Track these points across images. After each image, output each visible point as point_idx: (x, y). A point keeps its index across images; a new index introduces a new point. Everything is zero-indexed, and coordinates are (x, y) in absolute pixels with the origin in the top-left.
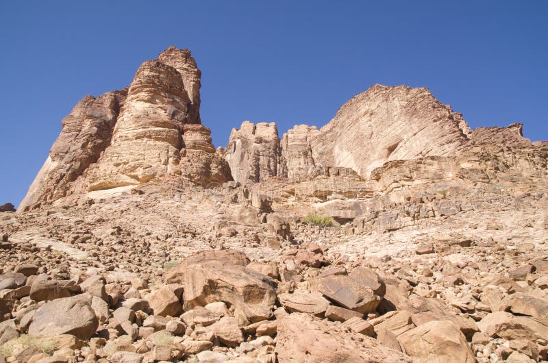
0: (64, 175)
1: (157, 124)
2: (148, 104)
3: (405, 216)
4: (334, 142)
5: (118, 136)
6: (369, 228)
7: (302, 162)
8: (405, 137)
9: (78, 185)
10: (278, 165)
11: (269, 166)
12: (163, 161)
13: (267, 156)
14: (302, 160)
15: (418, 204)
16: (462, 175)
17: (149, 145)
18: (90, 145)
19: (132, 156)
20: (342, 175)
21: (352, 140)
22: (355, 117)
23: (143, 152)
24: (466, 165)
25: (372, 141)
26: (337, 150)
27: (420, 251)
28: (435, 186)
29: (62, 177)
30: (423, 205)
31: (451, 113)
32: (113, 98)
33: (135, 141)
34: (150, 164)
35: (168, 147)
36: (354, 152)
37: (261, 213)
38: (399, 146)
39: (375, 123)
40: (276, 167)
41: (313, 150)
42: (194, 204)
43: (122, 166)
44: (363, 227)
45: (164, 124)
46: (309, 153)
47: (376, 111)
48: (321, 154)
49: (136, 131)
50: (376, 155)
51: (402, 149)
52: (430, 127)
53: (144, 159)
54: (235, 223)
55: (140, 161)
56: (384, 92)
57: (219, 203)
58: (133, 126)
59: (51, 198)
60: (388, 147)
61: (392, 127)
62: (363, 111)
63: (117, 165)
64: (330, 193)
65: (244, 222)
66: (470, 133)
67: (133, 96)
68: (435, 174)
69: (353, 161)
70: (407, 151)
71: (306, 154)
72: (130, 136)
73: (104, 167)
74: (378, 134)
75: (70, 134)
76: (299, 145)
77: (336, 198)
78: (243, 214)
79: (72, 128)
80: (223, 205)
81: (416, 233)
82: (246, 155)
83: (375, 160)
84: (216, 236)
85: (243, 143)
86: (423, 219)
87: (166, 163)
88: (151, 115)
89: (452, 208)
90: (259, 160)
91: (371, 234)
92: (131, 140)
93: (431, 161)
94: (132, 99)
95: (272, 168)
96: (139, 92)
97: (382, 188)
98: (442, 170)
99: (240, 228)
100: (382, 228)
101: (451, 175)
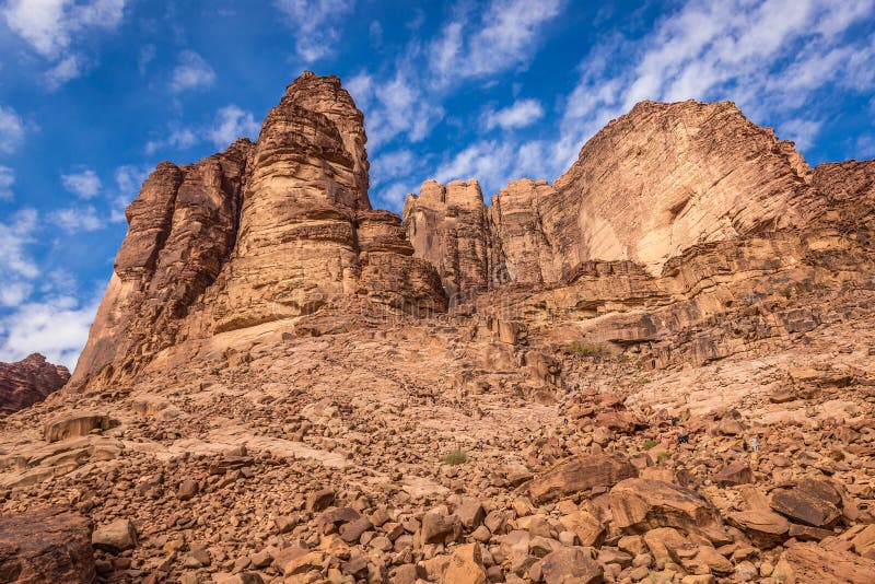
0: (162, 308)
1: (313, 215)
2: (291, 182)
3: (733, 337)
4: (578, 204)
5: (251, 239)
6: (678, 359)
7: (528, 243)
8: (699, 189)
9: (194, 323)
10: (489, 249)
11: (474, 253)
12: (334, 274)
13: (469, 236)
14: (527, 238)
15: (753, 318)
16: (812, 259)
17: (308, 251)
18: (194, 254)
19: (281, 272)
20: (618, 272)
21: (610, 199)
22: (611, 160)
23: (299, 264)
24: (817, 245)
25: (643, 198)
26: (584, 217)
27: (778, 399)
28: (769, 280)
29: (159, 311)
30: (761, 318)
31: (776, 142)
32: (217, 167)
33: (282, 246)
34: (314, 282)
35: (338, 251)
36: (613, 219)
37: (517, 350)
38: (689, 205)
39: (646, 167)
40: (485, 253)
41: (545, 221)
42: (412, 347)
43: (267, 288)
44: (669, 356)
45: (325, 214)
46: (538, 227)
47: (647, 148)
48: (559, 225)
49: (280, 229)
50: (652, 222)
51: (694, 209)
52: (741, 170)
53: (303, 275)
54: (483, 372)
55: (296, 279)
56: (658, 114)
57: (452, 342)
58: (275, 220)
59: (148, 349)
60: (670, 208)
61: (677, 173)
62: (625, 148)
63: (258, 287)
64: (602, 303)
65: (494, 368)
66: (808, 173)
67: (265, 169)
68: (768, 261)
69: (613, 235)
70: (703, 213)
71: (532, 229)
72: (272, 237)
73: (237, 293)
74: (652, 187)
75: (145, 233)
76: (519, 214)
77: (611, 311)
78: (492, 356)
79: (146, 222)
80: (459, 344)
81: (756, 364)
82: (435, 238)
83: (650, 230)
84: (462, 396)
85: (428, 217)
86: (763, 341)
87: (340, 277)
88: (302, 200)
89: (807, 320)
90: (457, 243)
91: (681, 368)
92: (276, 244)
93: (760, 240)
94: (264, 175)
95: (480, 256)
96: (273, 162)
97: (682, 289)
98: (778, 253)
99: (492, 379)
100: (700, 358)
101: (793, 261)
